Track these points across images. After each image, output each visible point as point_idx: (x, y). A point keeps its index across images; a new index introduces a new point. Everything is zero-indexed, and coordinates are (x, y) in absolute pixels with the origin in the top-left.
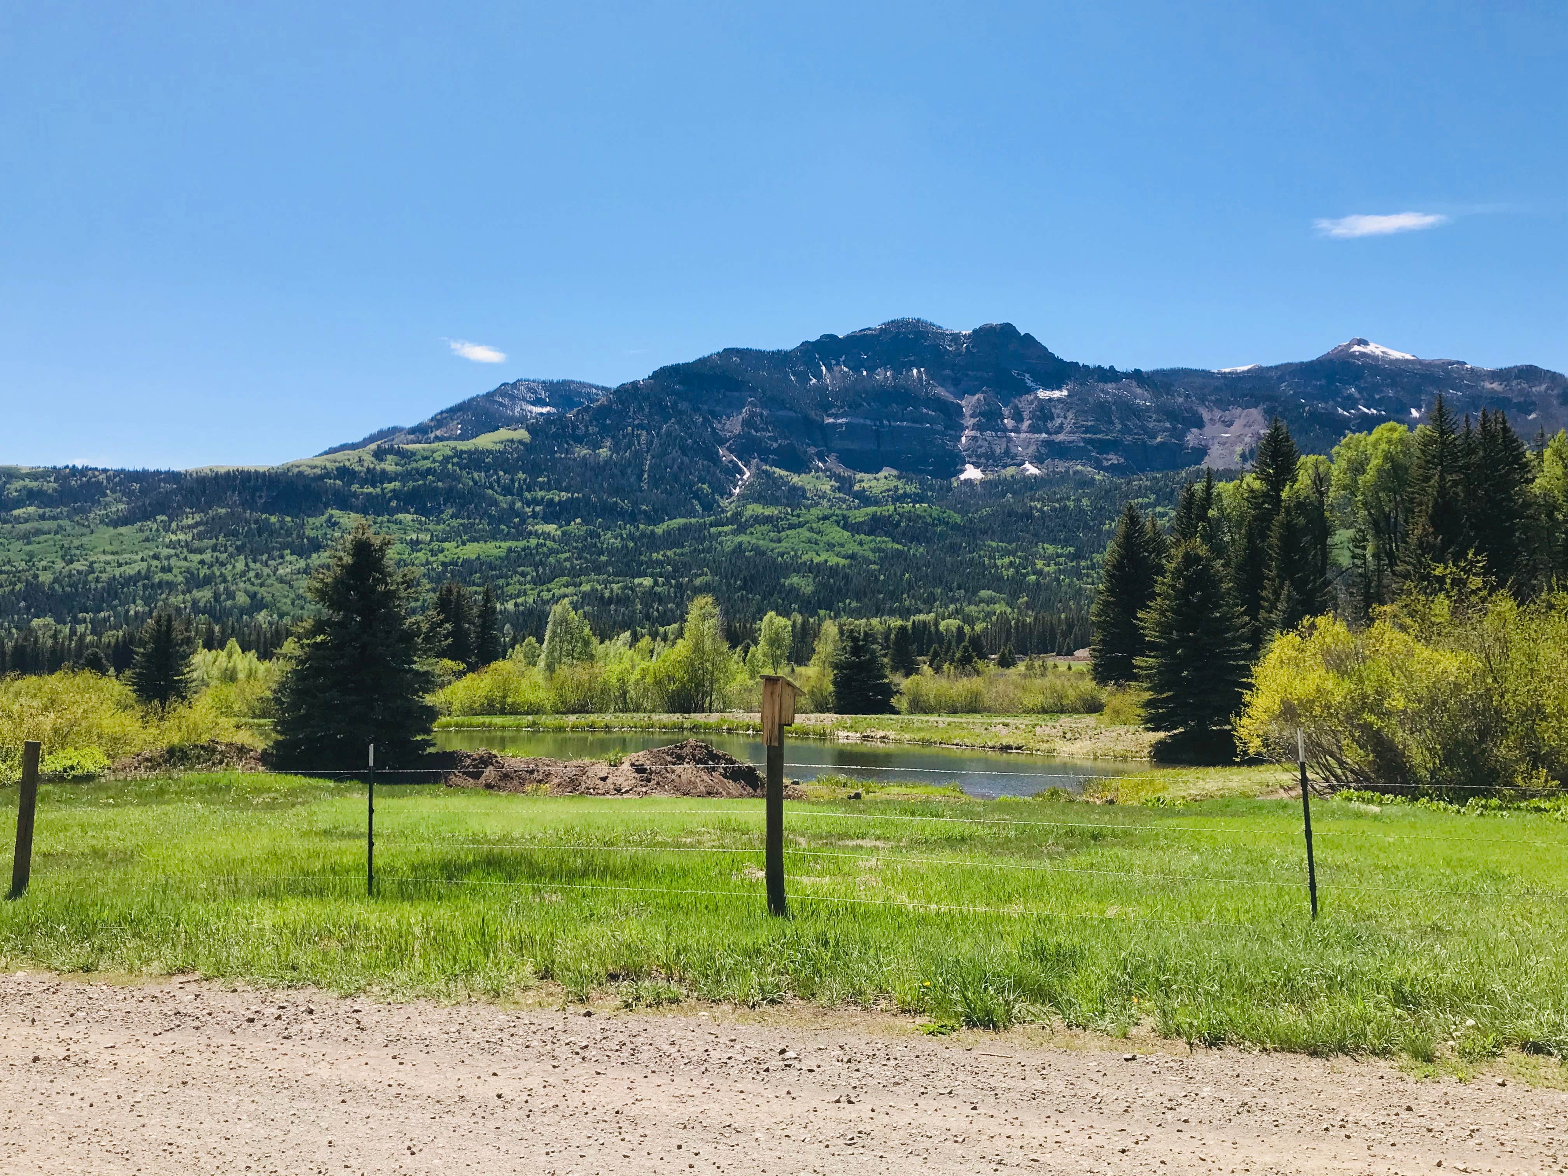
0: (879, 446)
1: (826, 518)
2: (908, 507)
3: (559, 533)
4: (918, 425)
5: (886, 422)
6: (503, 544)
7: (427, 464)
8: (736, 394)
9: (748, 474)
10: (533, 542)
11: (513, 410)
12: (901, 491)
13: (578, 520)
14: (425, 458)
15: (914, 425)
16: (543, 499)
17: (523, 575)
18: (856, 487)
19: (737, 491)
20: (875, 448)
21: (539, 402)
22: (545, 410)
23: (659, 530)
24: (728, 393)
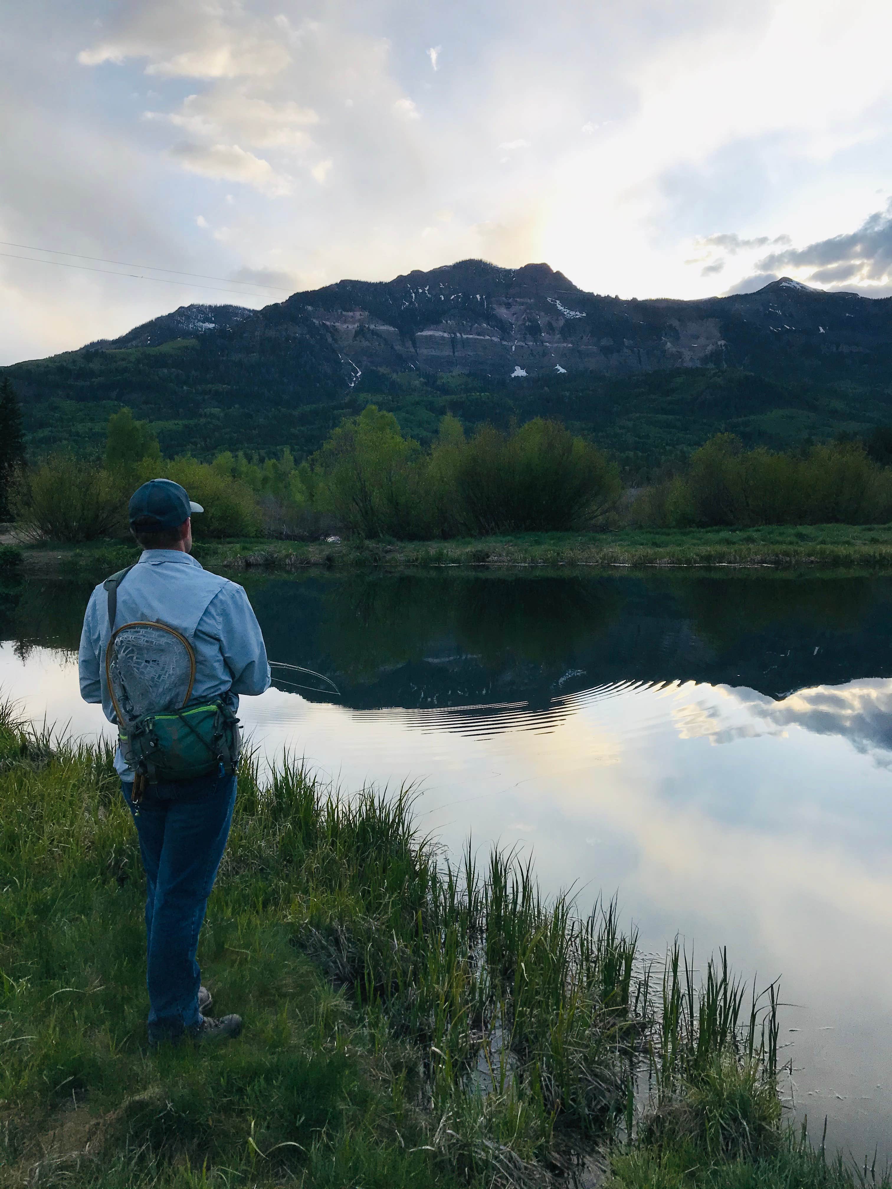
0: (454, 353)
1: (417, 403)
2: (475, 395)
3: (222, 414)
4: (482, 337)
5: (458, 335)
6: (180, 422)
7: (124, 364)
8: (351, 314)
9: (360, 373)
10: (203, 420)
11: (188, 326)
12: (470, 386)
13: (236, 406)
14: (123, 359)
15: (479, 337)
16: (210, 391)
17: (195, 444)
18: (439, 383)
19: (353, 385)
20: (451, 354)
21: (207, 320)
22: (212, 326)
23: (296, 413)
24: (344, 313)
